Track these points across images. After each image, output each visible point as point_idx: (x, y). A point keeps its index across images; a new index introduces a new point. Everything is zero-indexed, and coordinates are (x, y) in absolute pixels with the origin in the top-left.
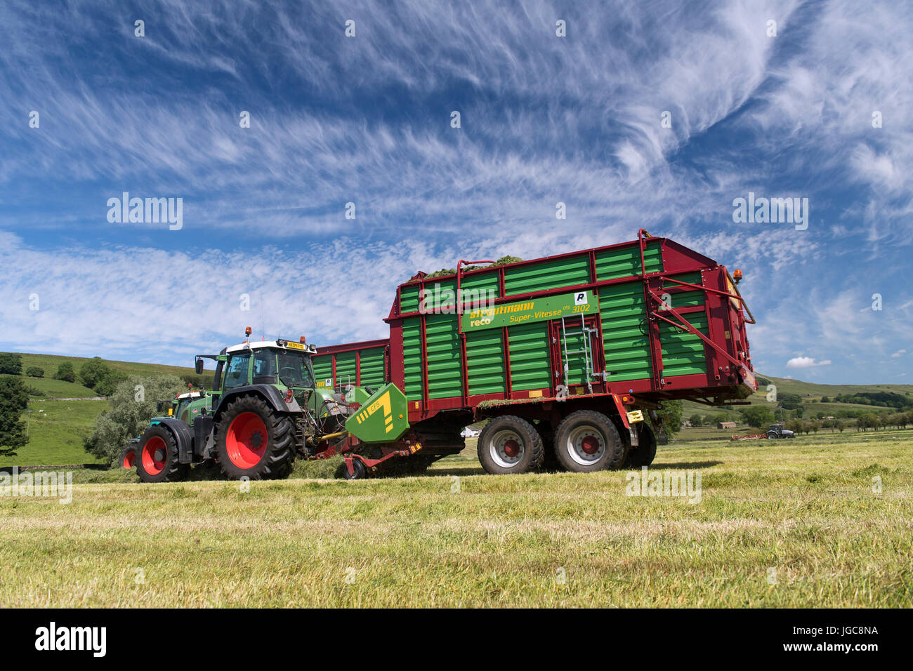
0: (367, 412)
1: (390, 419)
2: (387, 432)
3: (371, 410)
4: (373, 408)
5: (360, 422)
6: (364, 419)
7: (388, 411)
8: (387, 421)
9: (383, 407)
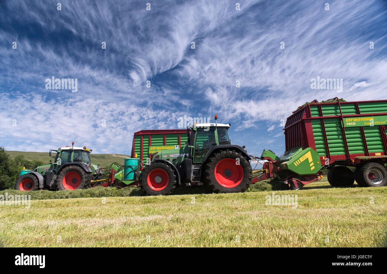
0: (300, 161)
1: (312, 164)
2: (312, 170)
3: (302, 160)
4: (303, 159)
5: (296, 165)
6: (298, 164)
7: (311, 160)
8: (311, 165)
9: (308, 158)
